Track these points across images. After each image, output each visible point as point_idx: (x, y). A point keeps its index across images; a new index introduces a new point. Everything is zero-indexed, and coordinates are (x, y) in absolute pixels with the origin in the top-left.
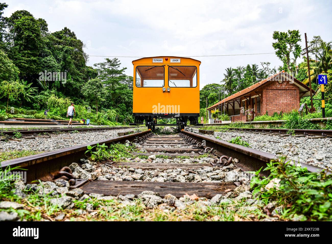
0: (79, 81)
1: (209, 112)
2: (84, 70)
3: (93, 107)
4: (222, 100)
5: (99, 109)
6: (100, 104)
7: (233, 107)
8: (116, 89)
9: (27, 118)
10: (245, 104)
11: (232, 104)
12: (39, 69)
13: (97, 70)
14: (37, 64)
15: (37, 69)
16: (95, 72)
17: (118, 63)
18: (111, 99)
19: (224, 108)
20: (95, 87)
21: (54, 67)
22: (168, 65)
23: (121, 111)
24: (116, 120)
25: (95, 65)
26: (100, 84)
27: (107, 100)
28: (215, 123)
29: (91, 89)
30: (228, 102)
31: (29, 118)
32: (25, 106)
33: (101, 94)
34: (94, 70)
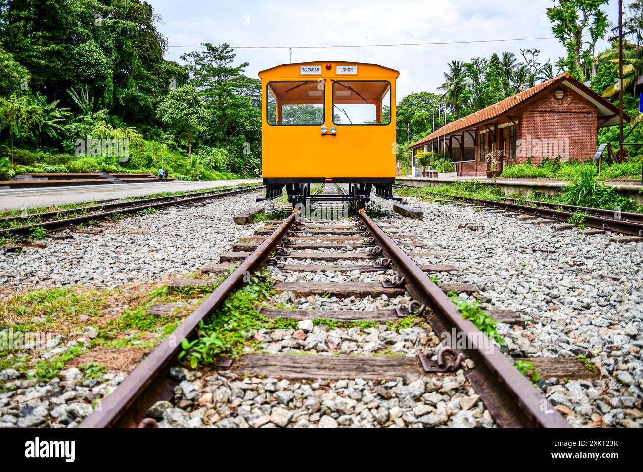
0: (152, 92)
1: (412, 152)
2: (160, 68)
3: (182, 143)
4: (440, 130)
5: (194, 148)
6: (196, 139)
7: (462, 144)
8: (226, 108)
9: (53, 172)
10: (486, 138)
11: (459, 138)
12: (69, 69)
13: (186, 67)
14: (65, 59)
15: (65, 70)
16: (183, 72)
17: (231, 54)
18: (218, 128)
19: (444, 145)
20: (184, 105)
21: (100, 64)
22: (331, 80)
23: (237, 151)
24: (228, 168)
25: (184, 58)
26: (195, 98)
27: (209, 130)
28: (424, 176)
29: (176, 109)
30: (452, 135)
31: (56, 171)
32: (47, 146)
33: (198, 118)
34: (180, 67)
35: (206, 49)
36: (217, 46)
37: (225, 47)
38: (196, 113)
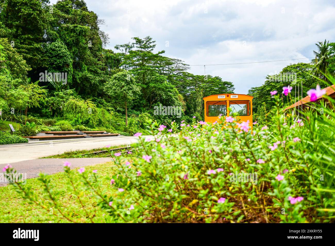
0: (98, 73)
2: (101, 55)
12: (45, 60)
13: (120, 54)
14: (42, 53)
15: (42, 61)
16: (117, 58)
20: (123, 83)
21: (66, 56)
25: (117, 48)
29: (118, 86)
31: (55, 130)
32: (32, 112)
34: (115, 54)
35: (135, 41)
36: (143, 40)
37: (149, 39)
38: (131, 89)
